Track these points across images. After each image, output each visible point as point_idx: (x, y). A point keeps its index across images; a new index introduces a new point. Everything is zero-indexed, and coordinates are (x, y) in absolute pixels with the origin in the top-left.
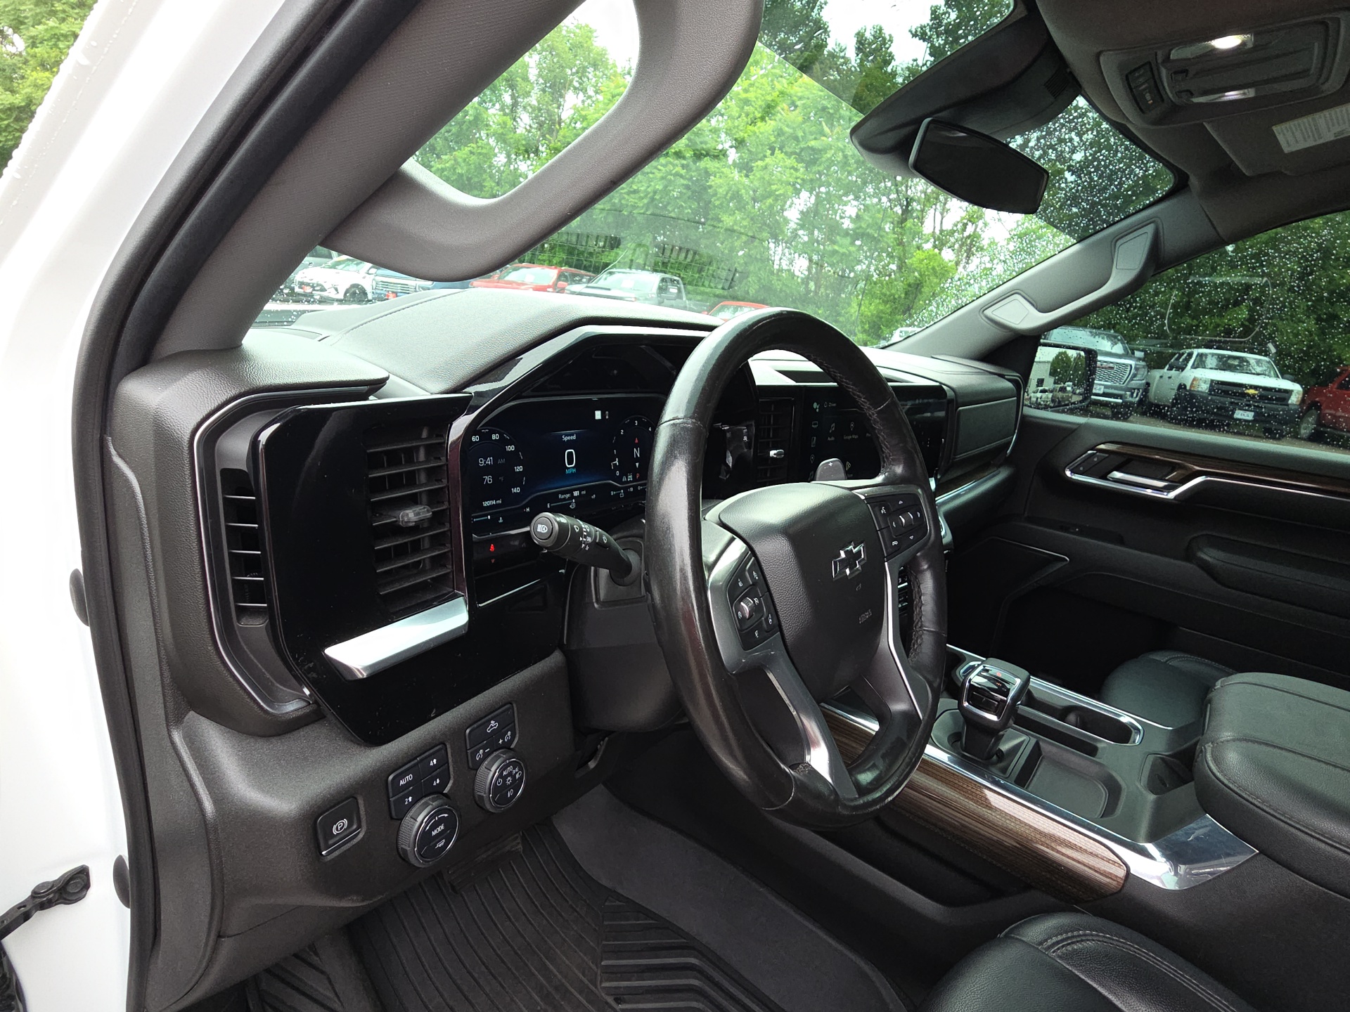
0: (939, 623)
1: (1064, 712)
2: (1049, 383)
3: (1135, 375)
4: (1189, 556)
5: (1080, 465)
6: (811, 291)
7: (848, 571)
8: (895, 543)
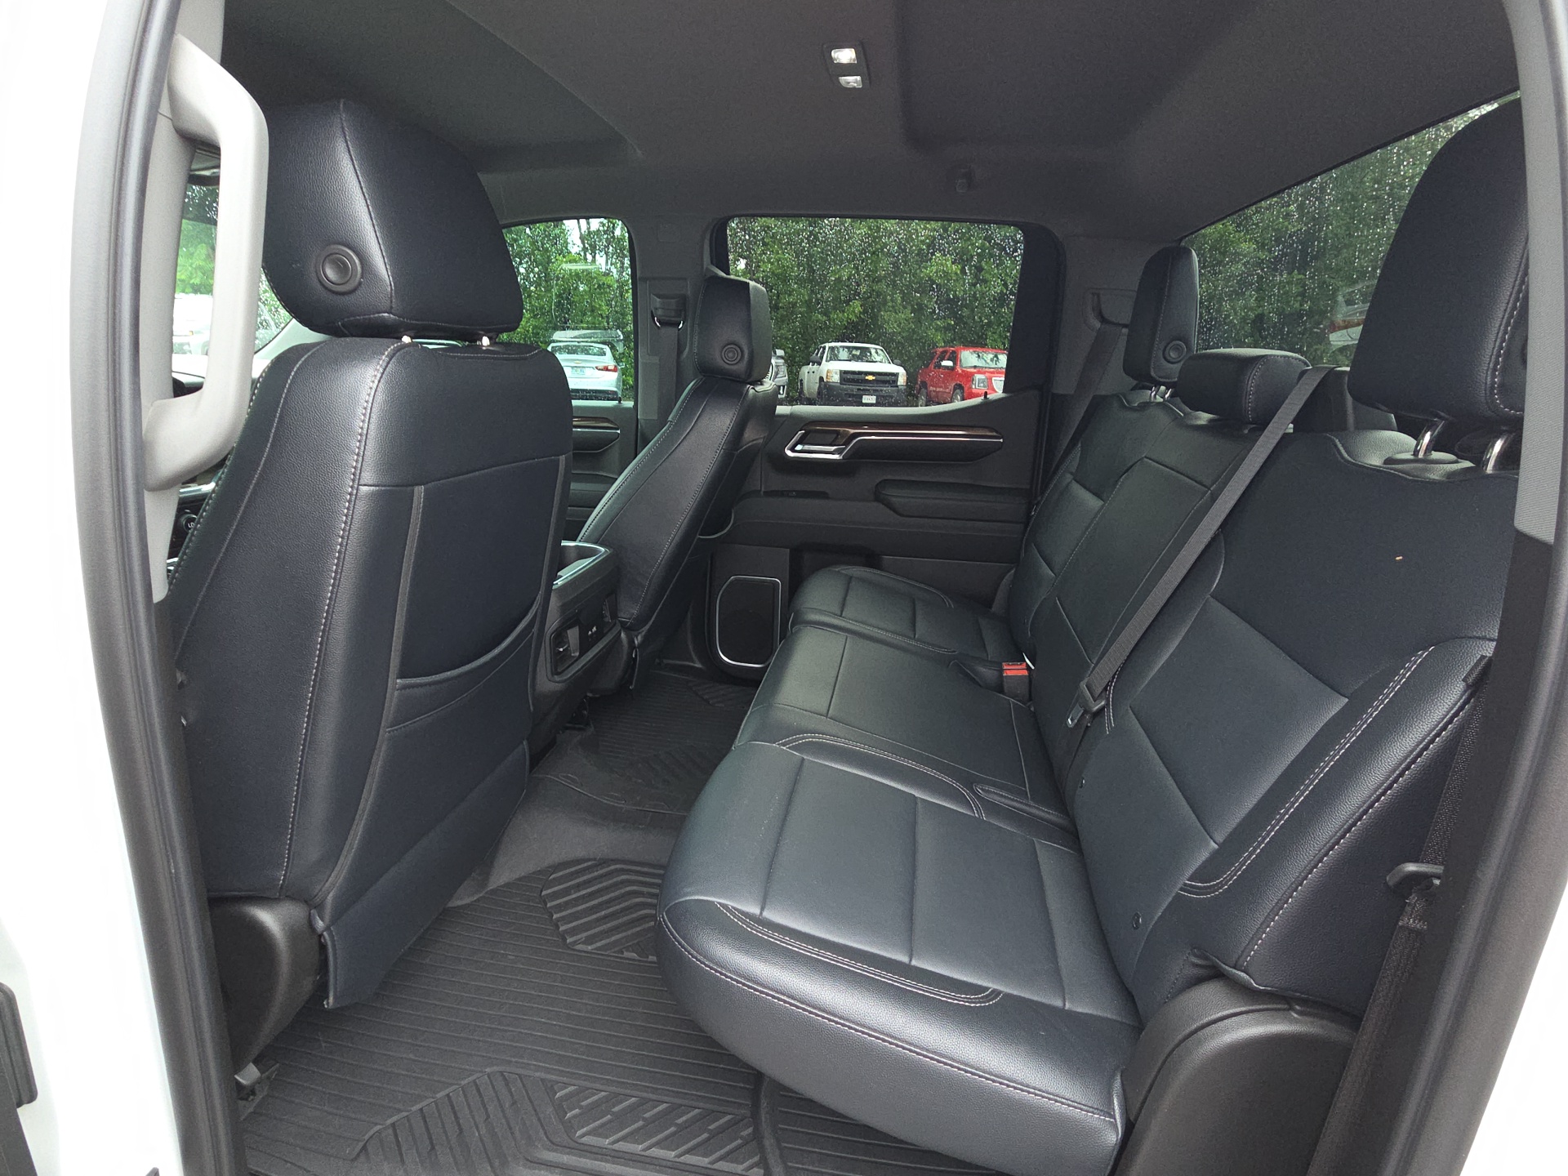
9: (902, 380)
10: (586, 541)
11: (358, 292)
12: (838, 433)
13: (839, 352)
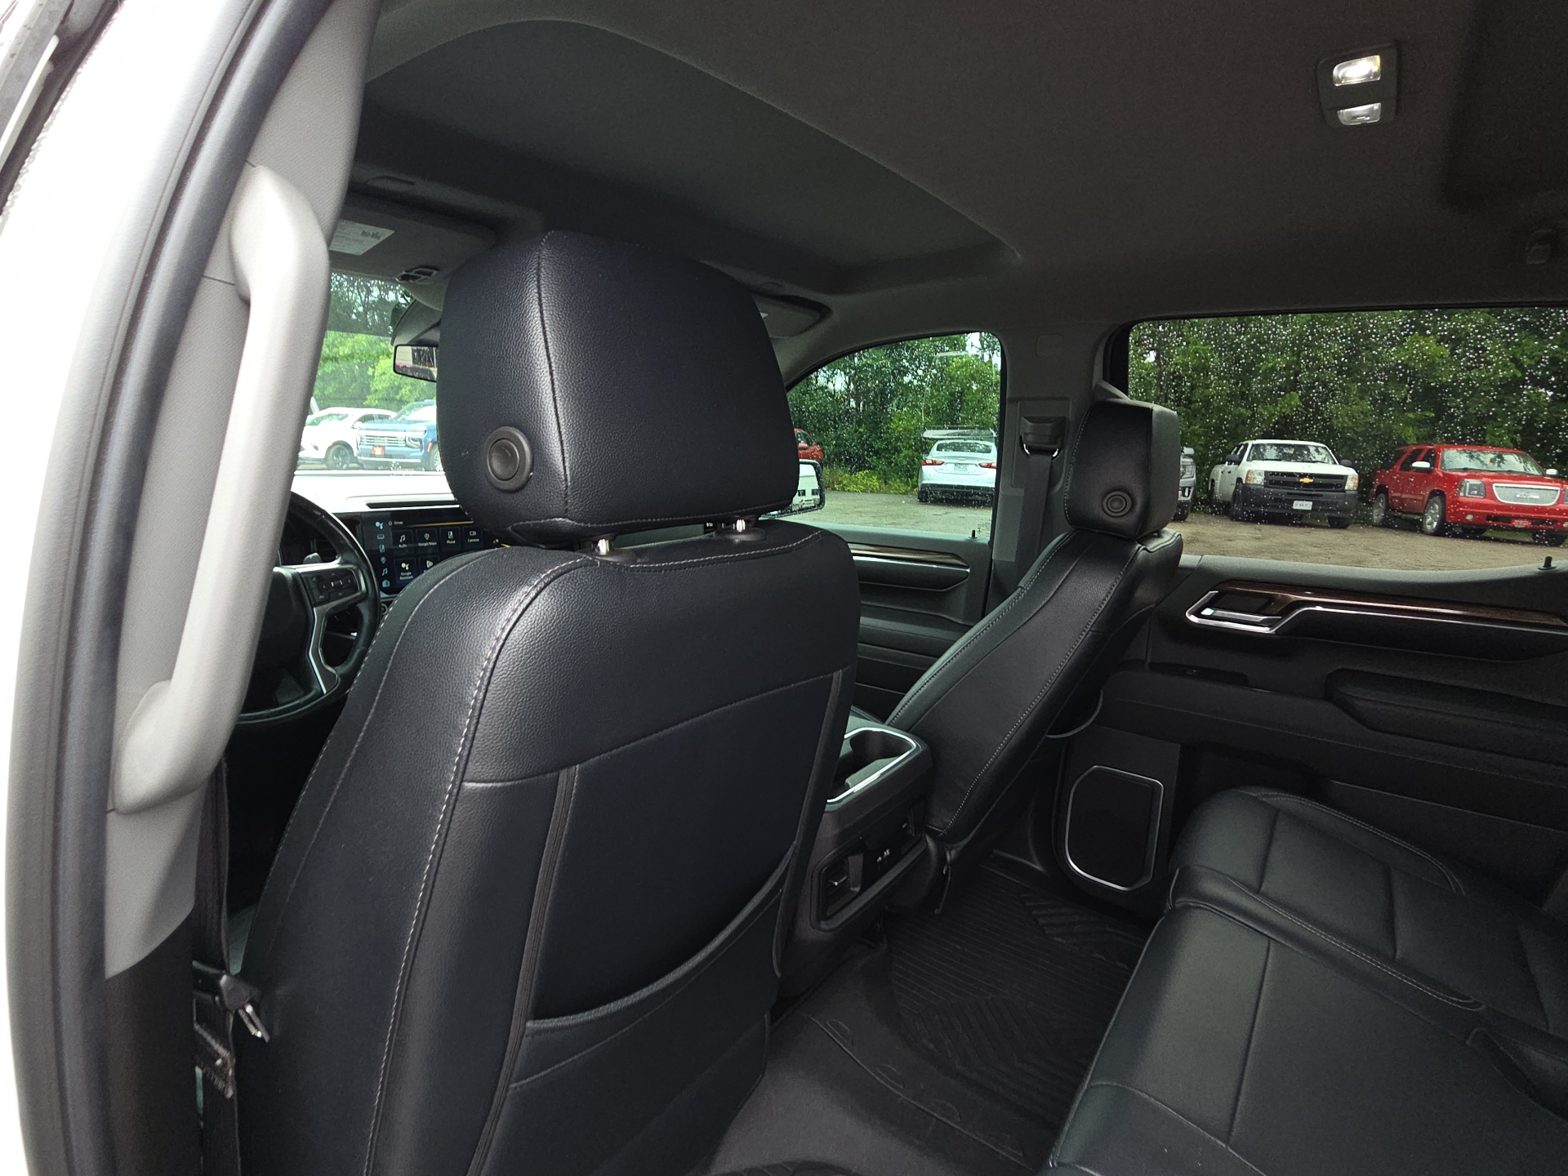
8: (322, 597)
9: (1351, 485)
10: (896, 726)
11: (527, 491)
12: (1271, 598)
13: (1265, 450)
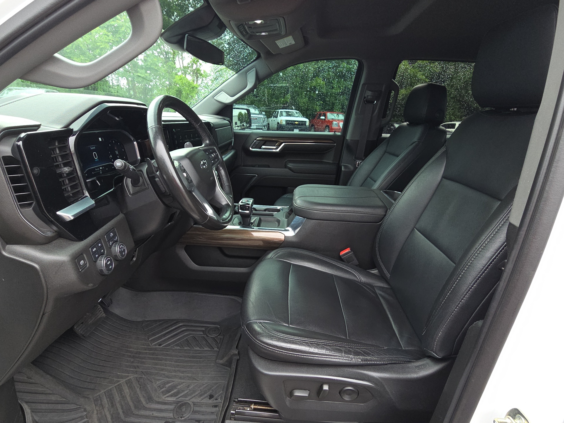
0: (229, 182)
1: (265, 210)
2: (239, 123)
3: (264, 121)
4: (286, 167)
5: (253, 146)
6: (132, 95)
7: (204, 167)
8: (212, 162)
13: (283, 113)
